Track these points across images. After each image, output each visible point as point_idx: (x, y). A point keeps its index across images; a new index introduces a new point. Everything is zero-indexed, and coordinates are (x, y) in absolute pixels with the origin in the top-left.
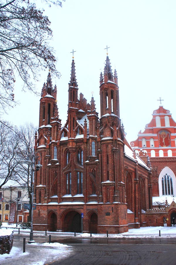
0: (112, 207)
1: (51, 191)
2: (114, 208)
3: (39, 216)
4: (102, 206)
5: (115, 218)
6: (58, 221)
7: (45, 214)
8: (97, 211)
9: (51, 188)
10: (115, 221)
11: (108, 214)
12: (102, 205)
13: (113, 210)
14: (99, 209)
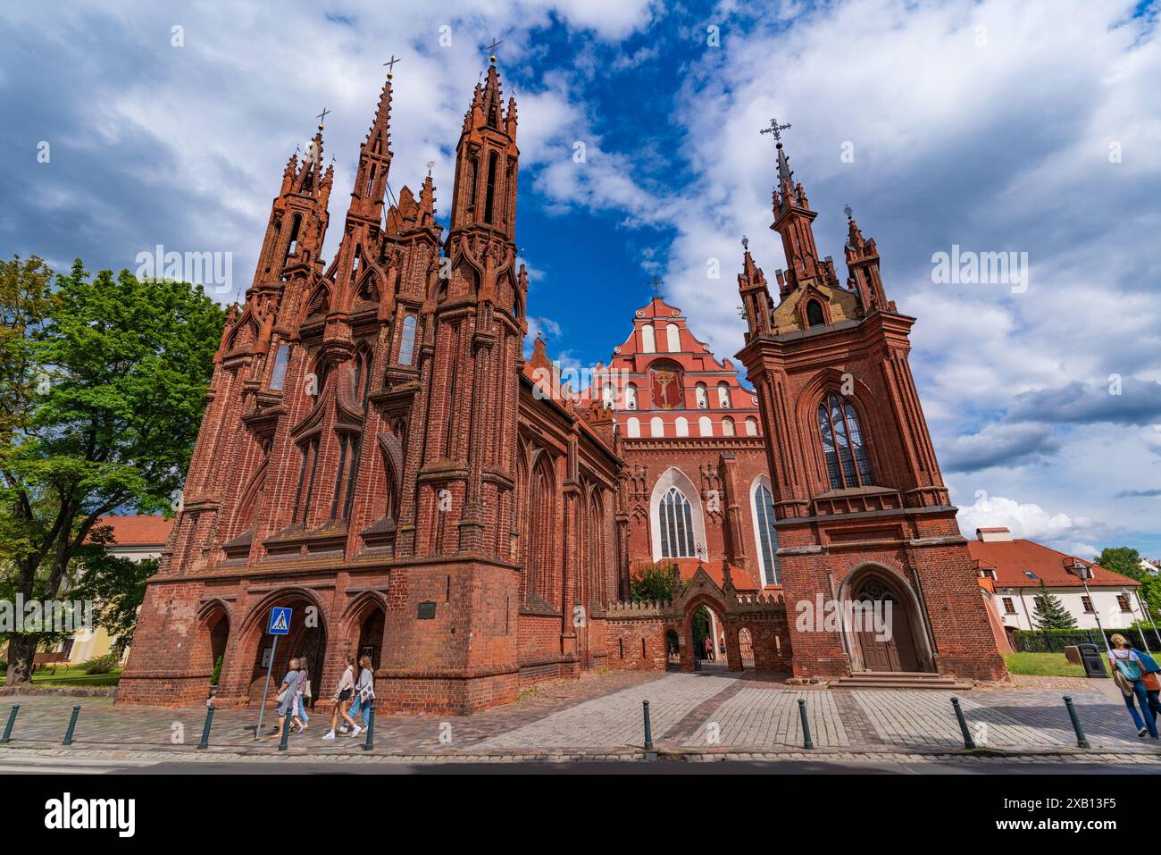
0: (449, 580)
1: (236, 517)
2: (454, 580)
3: (163, 630)
4: (407, 575)
5: (453, 631)
7: (186, 622)
8: (385, 597)
9: (236, 506)
10: (453, 644)
11: (427, 611)
12: (410, 570)
13: (452, 592)
14: (394, 586)
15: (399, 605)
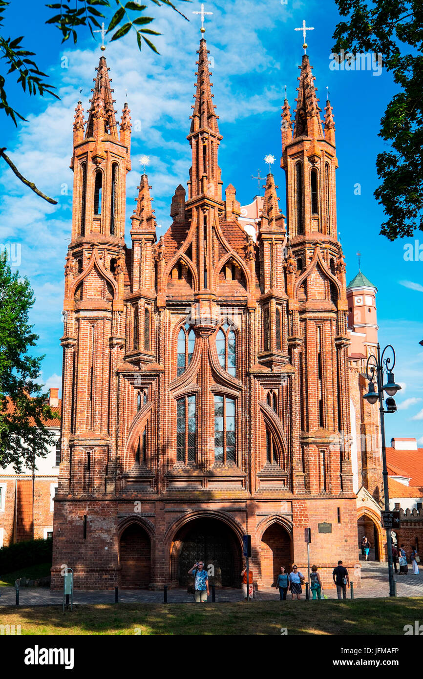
0: (339, 509)
1: (127, 452)
2: (342, 511)
3: (85, 537)
4: (306, 505)
5: (346, 541)
6: (157, 551)
7: (108, 531)
8: (289, 519)
9: (126, 444)
10: (348, 548)
11: (325, 528)
12: (307, 501)
14: (297, 512)
15: (303, 525)
